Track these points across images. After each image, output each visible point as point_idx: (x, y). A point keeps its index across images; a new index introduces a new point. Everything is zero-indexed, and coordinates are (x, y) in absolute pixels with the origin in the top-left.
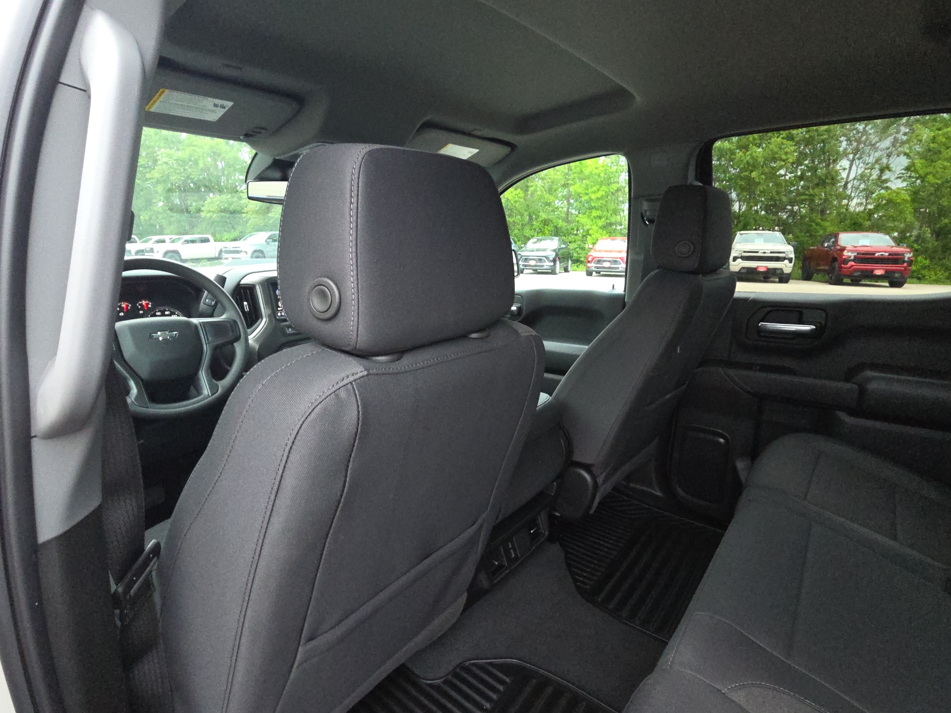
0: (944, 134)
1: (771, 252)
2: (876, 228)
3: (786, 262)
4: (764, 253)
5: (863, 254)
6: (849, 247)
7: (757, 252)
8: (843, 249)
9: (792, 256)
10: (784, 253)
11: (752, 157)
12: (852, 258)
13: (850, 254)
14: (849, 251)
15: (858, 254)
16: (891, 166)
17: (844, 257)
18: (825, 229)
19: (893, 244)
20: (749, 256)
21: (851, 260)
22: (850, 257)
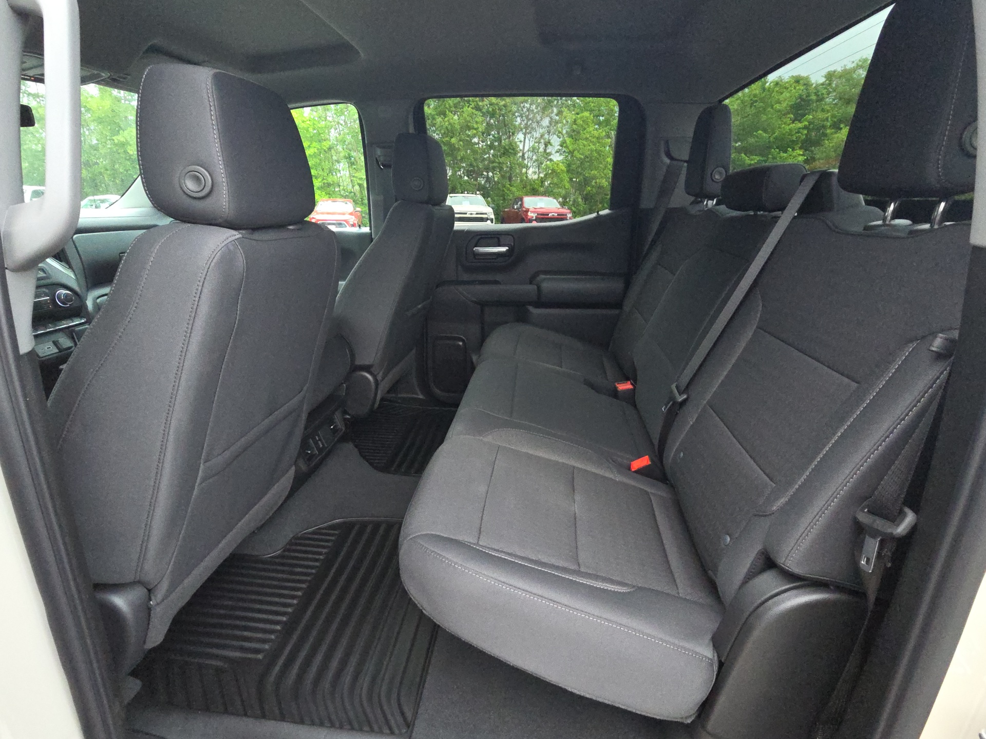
0: (581, 118)
1: (477, 214)
2: (547, 193)
3: (489, 222)
4: (471, 214)
5: (541, 215)
6: (531, 209)
7: (466, 214)
8: (527, 211)
9: (493, 216)
10: (486, 214)
11: (450, 124)
12: (534, 218)
13: (532, 215)
14: (532, 212)
15: (538, 214)
16: (551, 141)
17: (529, 217)
18: (513, 193)
19: (559, 206)
20: (460, 217)
21: (534, 220)
22: (533, 217)
